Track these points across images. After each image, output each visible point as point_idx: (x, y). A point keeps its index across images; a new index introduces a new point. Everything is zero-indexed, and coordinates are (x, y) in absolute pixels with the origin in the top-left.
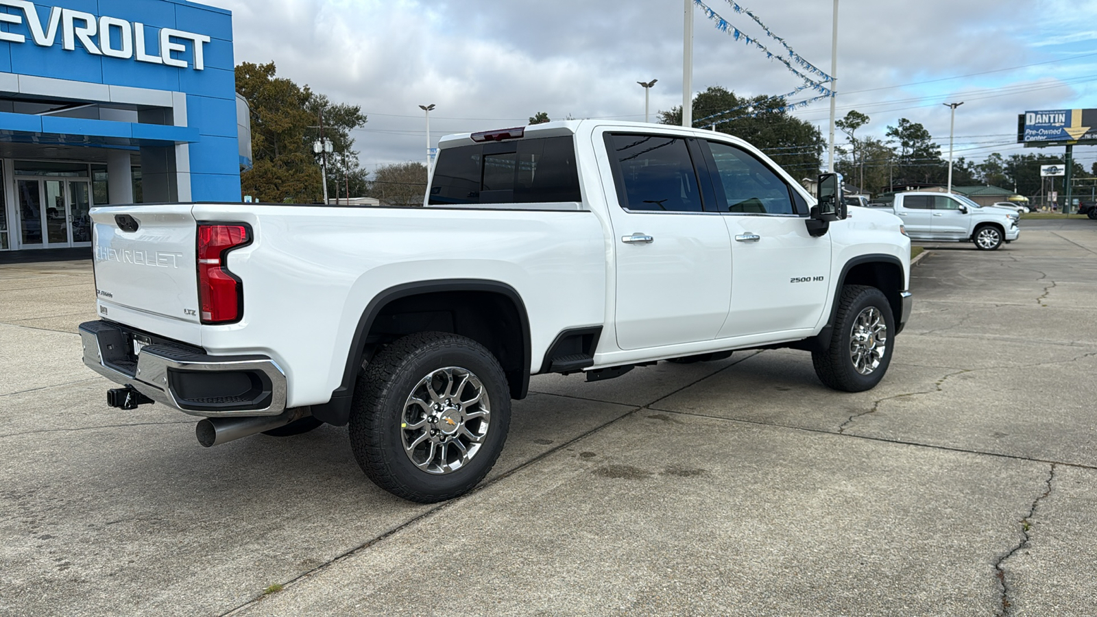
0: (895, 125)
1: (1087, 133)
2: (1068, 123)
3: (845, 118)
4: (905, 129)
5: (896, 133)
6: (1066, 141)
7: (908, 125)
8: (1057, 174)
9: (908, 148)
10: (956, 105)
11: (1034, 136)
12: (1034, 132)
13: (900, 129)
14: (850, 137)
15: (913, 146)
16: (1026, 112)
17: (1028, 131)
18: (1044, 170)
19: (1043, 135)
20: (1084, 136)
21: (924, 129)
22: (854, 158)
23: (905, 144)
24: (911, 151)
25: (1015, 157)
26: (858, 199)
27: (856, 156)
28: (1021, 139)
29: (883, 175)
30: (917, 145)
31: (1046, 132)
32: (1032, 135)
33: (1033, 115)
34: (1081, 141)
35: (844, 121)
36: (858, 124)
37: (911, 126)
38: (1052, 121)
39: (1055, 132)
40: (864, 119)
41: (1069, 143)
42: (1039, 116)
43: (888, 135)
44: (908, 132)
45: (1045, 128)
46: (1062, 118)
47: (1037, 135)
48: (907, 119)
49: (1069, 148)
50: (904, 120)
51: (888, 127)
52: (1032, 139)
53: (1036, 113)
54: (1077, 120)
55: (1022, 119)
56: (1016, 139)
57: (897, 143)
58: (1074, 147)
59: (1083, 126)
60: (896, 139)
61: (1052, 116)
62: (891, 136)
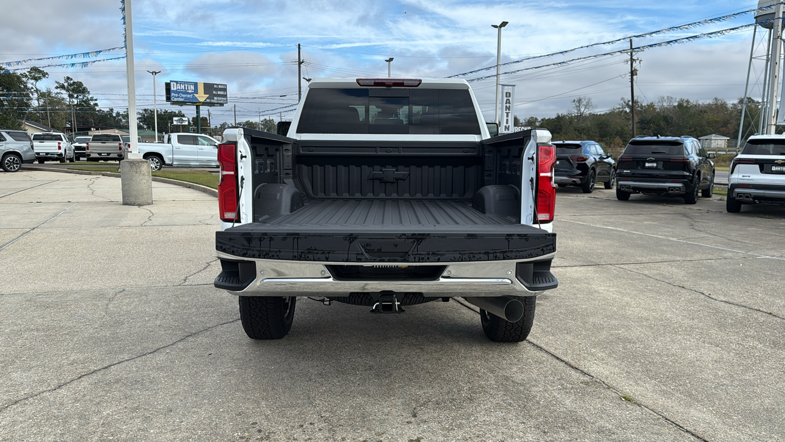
0: (62, 81)
1: (208, 98)
2: (196, 91)
3: (28, 72)
4: (70, 85)
5: (63, 87)
6: (196, 103)
7: (72, 82)
8: (183, 124)
9: (74, 100)
10: (156, 73)
11: (177, 98)
12: (177, 95)
13: (66, 84)
14: (34, 87)
15: (77, 97)
16: (171, 81)
17: (172, 94)
18: (175, 120)
19: (182, 98)
20: (206, 100)
21: (84, 86)
22: (39, 104)
23: (71, 96)
24: (76, 101)
25: (145, 110)
26: (60, 136)
27: (40, 102)
28: (168, 99)
29: (63, 119)
30: (81, 97)
31: (184, 96)
32: (175, 97)
33: (175, 84)
34: (204, 104)
35: (28, 74)
36: (40, 78)
37: (74, 83)
38: (186, 89)
39: (189, 96)
40: (45, 75)
41: (197, 104)
42: (178, 85)
43: (57, 88)
44: (72, 87)
45: (183, 93)
46: (192, 87)
47: (178, 97)
48: (70, 77)
49: (198, 107)
50: (68, 78)
51: (56, 82)
52: (176, 100)
53: (177, 82)
54: (201, 89)
55: (168, 86)
56: (165, 98)
57: (65, 95)
58: (200, 106)
59: (205, 94)
60: (64, 92)
61: (186, 85)
62: (59, 89)
